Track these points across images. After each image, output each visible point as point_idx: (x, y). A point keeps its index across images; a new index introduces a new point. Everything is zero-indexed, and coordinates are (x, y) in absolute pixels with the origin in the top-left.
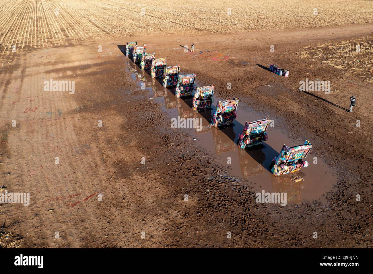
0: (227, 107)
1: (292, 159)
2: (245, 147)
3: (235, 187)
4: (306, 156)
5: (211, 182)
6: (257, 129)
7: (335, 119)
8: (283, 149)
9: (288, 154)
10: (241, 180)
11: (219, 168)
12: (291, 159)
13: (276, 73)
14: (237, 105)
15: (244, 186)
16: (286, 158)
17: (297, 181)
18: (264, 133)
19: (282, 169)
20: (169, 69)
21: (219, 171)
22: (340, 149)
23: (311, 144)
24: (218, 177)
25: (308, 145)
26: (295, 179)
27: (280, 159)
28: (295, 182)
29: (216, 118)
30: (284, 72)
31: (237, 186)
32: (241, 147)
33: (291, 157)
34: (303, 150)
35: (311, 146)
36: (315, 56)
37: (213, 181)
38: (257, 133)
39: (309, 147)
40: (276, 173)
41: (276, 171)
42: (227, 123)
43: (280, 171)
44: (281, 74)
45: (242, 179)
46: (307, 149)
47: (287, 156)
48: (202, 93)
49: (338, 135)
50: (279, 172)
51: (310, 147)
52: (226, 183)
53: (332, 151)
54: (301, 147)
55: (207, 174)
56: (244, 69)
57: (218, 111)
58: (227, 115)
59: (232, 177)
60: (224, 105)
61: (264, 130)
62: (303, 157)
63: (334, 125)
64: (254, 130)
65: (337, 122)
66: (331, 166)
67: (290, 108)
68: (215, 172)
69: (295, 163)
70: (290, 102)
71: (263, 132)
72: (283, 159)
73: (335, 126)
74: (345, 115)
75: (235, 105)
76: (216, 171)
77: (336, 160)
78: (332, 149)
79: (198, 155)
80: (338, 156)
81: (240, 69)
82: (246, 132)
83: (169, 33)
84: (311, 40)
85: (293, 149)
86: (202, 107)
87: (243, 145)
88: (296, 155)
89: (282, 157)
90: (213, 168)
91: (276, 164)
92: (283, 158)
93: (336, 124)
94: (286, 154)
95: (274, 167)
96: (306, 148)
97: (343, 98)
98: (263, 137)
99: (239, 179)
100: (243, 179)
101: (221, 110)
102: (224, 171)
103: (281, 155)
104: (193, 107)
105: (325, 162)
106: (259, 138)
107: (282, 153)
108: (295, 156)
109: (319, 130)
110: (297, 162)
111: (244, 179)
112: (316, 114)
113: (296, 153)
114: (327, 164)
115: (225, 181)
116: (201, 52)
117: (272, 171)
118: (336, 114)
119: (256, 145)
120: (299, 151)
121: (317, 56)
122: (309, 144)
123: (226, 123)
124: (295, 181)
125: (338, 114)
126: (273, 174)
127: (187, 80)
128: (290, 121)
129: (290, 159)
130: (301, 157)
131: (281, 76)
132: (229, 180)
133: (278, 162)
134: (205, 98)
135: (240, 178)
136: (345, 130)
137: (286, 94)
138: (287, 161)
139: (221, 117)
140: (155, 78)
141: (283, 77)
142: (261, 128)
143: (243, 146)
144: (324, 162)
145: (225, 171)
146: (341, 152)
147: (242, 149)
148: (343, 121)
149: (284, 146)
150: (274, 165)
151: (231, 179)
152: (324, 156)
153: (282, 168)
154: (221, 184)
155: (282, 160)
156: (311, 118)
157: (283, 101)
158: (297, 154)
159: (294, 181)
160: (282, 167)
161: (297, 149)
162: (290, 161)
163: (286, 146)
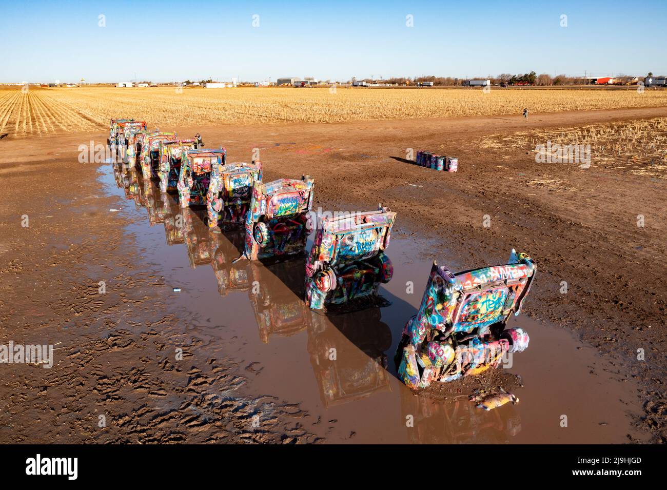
0: (280, 197)
1: (466, 320)
2: (322, 302)
3: (250, 438)
4: (517, 308)
5: (163, 421)
6: (355, 240)
7: (580, 236)
8: (431, 282)
9: (451, 294)
10: (281, 408)
11: (215, 370)
12: (464, 320)
13: (430, 167)
14: (312, 194)
15: (288, 433)
16: (445, 315)
17: (492, 405)
18: (381, 256)
19: (433, 359)
20: (169, 145)
21: (210, 380)
22: (616, 302)
23: (532, 262)
24: (196, 400)
25: (522, 265)
26: (484, 400)
27: (424, 320)
28: (485, 408)
29: (251, 234)
30: (447, 160)
31: (259, 435)
32: (313, 305)
33: (464, 310)
34: (505, 281)
35: (534, 267)
36: (512, 144)
37: (171, 417)
38: (357, 252)
39: (525, 270)
40: (413, 379)
41: (413, 370)
42: (288, 249)
43: (430, 371)
44: (441, 168)
45: (288, 405)
46: (521, 279)
47: (447, 304)
48: (227, 181)
49: (599, 269)
50: (426, 372)
51: (529, 271)
52: (218, 423)
53: (594, 307)
54: (496, 271)
55: (162, 392)
56: (362, 163)
57: (255, 209)
58: (284, 224)
59: (250, 399)
60: (270, 192)
61: (379, 245)
62: (506, 312)
63: (581, 248)
64: (344, 245)
65: (589, 242)
66: (604, 351)
67: (463, 220)
68: (195, 385)
69: (480, 338)
70: (462, 209)
71: (378, 255)
72: (434, 321)
73: (585, 251)
74: (603, 228)
75: (306, 196)
76: (199, 380)
77: (614, 332)
78: (591, 302)
79: (162, 333)
80: (617, 319)
81: (352, 163)
82: (319, 251)
83: (223, 124)
84: (501, 128)
85: (469, 278)
86: (234, 221)
87: (316, 295)
88: (481, 301)
89: (429, 312)
90: (195, 370)
91: (413, 344)
92: (433, 315)
93: (586, 245)
94: (442, 298)
95: (406, 355)
96: (515, 273)
97: (588, 200)
98: (377, 271)
99: (276, 406)
100: (291, 405)
101: (263, 207)
102: (229, 377)
103: (427, 303)
104: (209, 221)
105: (582, 337)
106: (365, 271)
107: (428, 297)
108: (479, 306)
109: (543, 259)
110: (487, 336)
111: (295, 405)
112: (531, 229)
113: (480, 296)
114: (589, 345)
115: (216, 417)
116: (278, 145)
117: (402, 373)
118: (581, 227)
119: (359, 298)
120: (491, 283)
121: (515, 145)
122: (523, 262)
123: (285, 249)
124: (486, 404)
125: (587, 227)
126: (403, 381)
127: (204, 161)
128: (462, 244)
129: (460, 320)
130: (502, 312)
131: (440, 172)
132: (236, 410)
133: (419, 335)
134: (237, 195)
135: (279, 402)
136: (616, 257)
137: (452, 197)
138: (448, 326)
139: (263, 227)
140: (151, 178)
141: (445, 173)
142: (368, 239)
143: (317, 301)
144: (578, 339)
145: (235, 378)
146: (622, 308)
147: (315, 311)
148: (605, 239)
149: (435, 269)
150: (406, 349)
151: (244, 405)
152: (574, 323)
153: (432, 354)
154: (196, 429)
155: (431, 323)
156: (517, 236)
157: (446, 208)
158: (484, 299)
159: (481, 406)
160: (434, 351)
161: (481, 278)
162: (461, 329)
163: (442, 268)
